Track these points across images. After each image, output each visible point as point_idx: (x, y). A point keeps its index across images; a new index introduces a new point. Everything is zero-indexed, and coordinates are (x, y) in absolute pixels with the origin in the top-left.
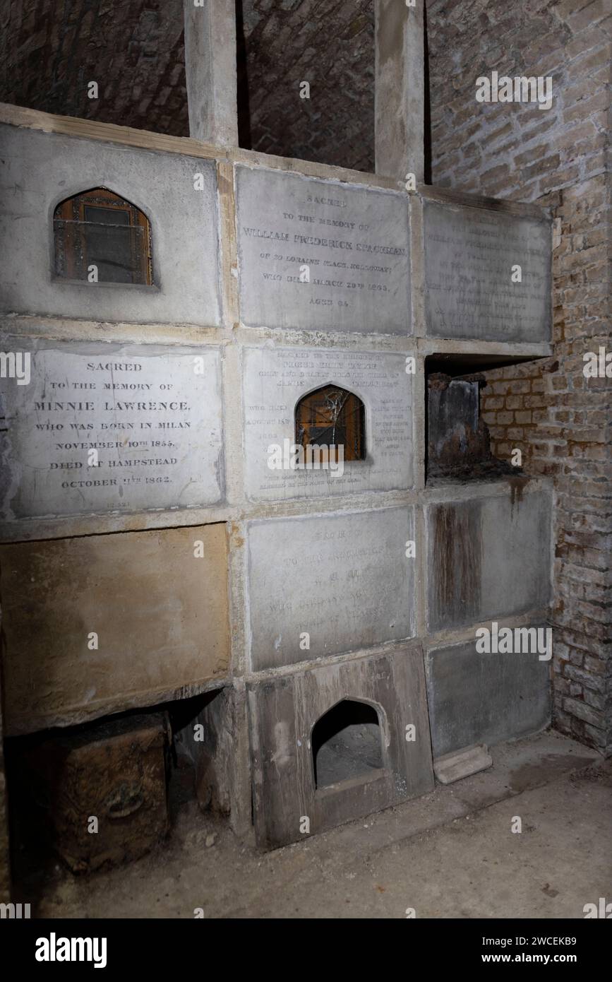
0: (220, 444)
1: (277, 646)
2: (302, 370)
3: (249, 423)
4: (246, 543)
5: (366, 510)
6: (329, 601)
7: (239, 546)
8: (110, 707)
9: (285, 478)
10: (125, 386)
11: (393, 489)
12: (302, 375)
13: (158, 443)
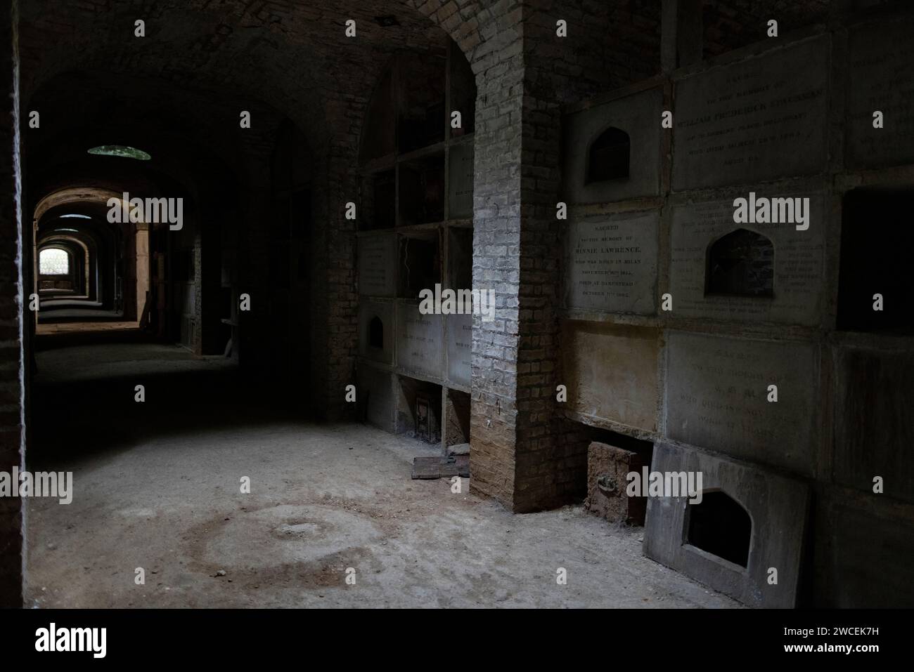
0: (656, 274)
1: (684, 427)
2: (714, 219)
3: (673, 260)
4: (667, 344)
5: (764, 340)
6: (727, 408)
7: (663, 346)
8: (601, 423)
9: (696, 302)
10: (610, 239)
11: (795, 324)
12: (714, 223)
13: (624, 273)
